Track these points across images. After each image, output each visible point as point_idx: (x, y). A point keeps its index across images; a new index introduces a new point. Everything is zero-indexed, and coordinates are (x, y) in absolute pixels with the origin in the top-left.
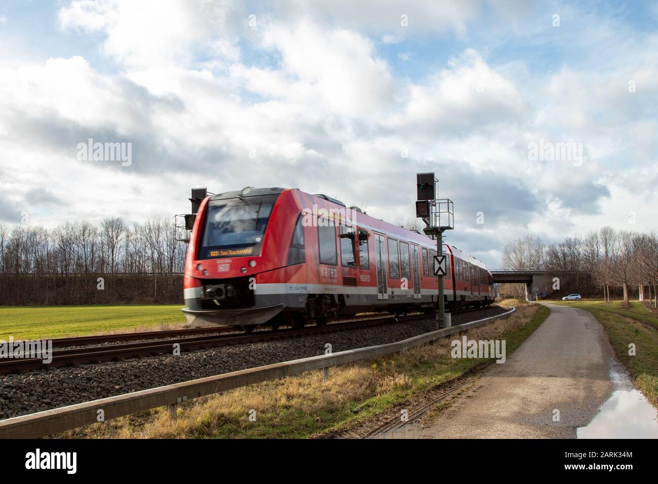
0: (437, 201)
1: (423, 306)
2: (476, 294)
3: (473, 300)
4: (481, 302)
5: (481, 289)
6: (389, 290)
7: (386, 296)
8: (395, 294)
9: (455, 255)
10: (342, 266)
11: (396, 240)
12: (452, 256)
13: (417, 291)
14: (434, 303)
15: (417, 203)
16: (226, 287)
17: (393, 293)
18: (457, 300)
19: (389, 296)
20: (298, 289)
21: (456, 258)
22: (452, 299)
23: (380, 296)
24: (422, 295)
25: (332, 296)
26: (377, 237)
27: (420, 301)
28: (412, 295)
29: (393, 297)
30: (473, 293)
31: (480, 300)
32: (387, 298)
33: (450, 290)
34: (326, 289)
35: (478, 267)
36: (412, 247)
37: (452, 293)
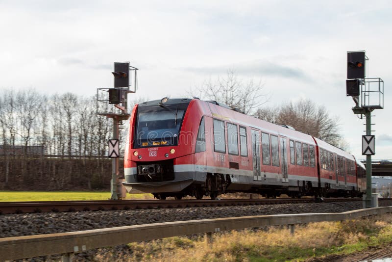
0: (366, 80)
1: (290, 189)
2: (342, 183)
3: (338, 189)
4: (348, 192)
5: (348, 179)
6: (262, 174)
7: (260, 178)
8: (267, 177)
9: (319, 146)
10: (229, 154)
11: (268, 134)
12: (317, 147)
13: (285, 176)
14: (300, 187)
15: (347, 81)
16: (156, 166)
17: (265, 176)
18: (322, 187)
19: (262, 178)
20: (202, 169)
21: (321, 148)
22: (317, 186)
23: (255, 178)
24: (289, 180)
25: (222, 175)
26: (253, 131)
27: (287, 185)
28: (280, 179)
29: (265, 179)
30: (339, 182)
31: (346, 189)
32: (261, 180)
33: (315, 178)
34: (218, 170)
35: (344, 157)
36: (281, 139)
37: (317, 181)
